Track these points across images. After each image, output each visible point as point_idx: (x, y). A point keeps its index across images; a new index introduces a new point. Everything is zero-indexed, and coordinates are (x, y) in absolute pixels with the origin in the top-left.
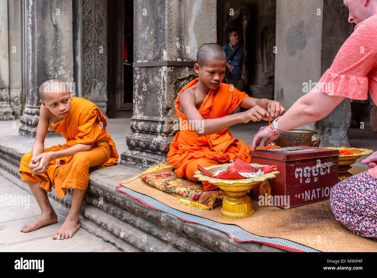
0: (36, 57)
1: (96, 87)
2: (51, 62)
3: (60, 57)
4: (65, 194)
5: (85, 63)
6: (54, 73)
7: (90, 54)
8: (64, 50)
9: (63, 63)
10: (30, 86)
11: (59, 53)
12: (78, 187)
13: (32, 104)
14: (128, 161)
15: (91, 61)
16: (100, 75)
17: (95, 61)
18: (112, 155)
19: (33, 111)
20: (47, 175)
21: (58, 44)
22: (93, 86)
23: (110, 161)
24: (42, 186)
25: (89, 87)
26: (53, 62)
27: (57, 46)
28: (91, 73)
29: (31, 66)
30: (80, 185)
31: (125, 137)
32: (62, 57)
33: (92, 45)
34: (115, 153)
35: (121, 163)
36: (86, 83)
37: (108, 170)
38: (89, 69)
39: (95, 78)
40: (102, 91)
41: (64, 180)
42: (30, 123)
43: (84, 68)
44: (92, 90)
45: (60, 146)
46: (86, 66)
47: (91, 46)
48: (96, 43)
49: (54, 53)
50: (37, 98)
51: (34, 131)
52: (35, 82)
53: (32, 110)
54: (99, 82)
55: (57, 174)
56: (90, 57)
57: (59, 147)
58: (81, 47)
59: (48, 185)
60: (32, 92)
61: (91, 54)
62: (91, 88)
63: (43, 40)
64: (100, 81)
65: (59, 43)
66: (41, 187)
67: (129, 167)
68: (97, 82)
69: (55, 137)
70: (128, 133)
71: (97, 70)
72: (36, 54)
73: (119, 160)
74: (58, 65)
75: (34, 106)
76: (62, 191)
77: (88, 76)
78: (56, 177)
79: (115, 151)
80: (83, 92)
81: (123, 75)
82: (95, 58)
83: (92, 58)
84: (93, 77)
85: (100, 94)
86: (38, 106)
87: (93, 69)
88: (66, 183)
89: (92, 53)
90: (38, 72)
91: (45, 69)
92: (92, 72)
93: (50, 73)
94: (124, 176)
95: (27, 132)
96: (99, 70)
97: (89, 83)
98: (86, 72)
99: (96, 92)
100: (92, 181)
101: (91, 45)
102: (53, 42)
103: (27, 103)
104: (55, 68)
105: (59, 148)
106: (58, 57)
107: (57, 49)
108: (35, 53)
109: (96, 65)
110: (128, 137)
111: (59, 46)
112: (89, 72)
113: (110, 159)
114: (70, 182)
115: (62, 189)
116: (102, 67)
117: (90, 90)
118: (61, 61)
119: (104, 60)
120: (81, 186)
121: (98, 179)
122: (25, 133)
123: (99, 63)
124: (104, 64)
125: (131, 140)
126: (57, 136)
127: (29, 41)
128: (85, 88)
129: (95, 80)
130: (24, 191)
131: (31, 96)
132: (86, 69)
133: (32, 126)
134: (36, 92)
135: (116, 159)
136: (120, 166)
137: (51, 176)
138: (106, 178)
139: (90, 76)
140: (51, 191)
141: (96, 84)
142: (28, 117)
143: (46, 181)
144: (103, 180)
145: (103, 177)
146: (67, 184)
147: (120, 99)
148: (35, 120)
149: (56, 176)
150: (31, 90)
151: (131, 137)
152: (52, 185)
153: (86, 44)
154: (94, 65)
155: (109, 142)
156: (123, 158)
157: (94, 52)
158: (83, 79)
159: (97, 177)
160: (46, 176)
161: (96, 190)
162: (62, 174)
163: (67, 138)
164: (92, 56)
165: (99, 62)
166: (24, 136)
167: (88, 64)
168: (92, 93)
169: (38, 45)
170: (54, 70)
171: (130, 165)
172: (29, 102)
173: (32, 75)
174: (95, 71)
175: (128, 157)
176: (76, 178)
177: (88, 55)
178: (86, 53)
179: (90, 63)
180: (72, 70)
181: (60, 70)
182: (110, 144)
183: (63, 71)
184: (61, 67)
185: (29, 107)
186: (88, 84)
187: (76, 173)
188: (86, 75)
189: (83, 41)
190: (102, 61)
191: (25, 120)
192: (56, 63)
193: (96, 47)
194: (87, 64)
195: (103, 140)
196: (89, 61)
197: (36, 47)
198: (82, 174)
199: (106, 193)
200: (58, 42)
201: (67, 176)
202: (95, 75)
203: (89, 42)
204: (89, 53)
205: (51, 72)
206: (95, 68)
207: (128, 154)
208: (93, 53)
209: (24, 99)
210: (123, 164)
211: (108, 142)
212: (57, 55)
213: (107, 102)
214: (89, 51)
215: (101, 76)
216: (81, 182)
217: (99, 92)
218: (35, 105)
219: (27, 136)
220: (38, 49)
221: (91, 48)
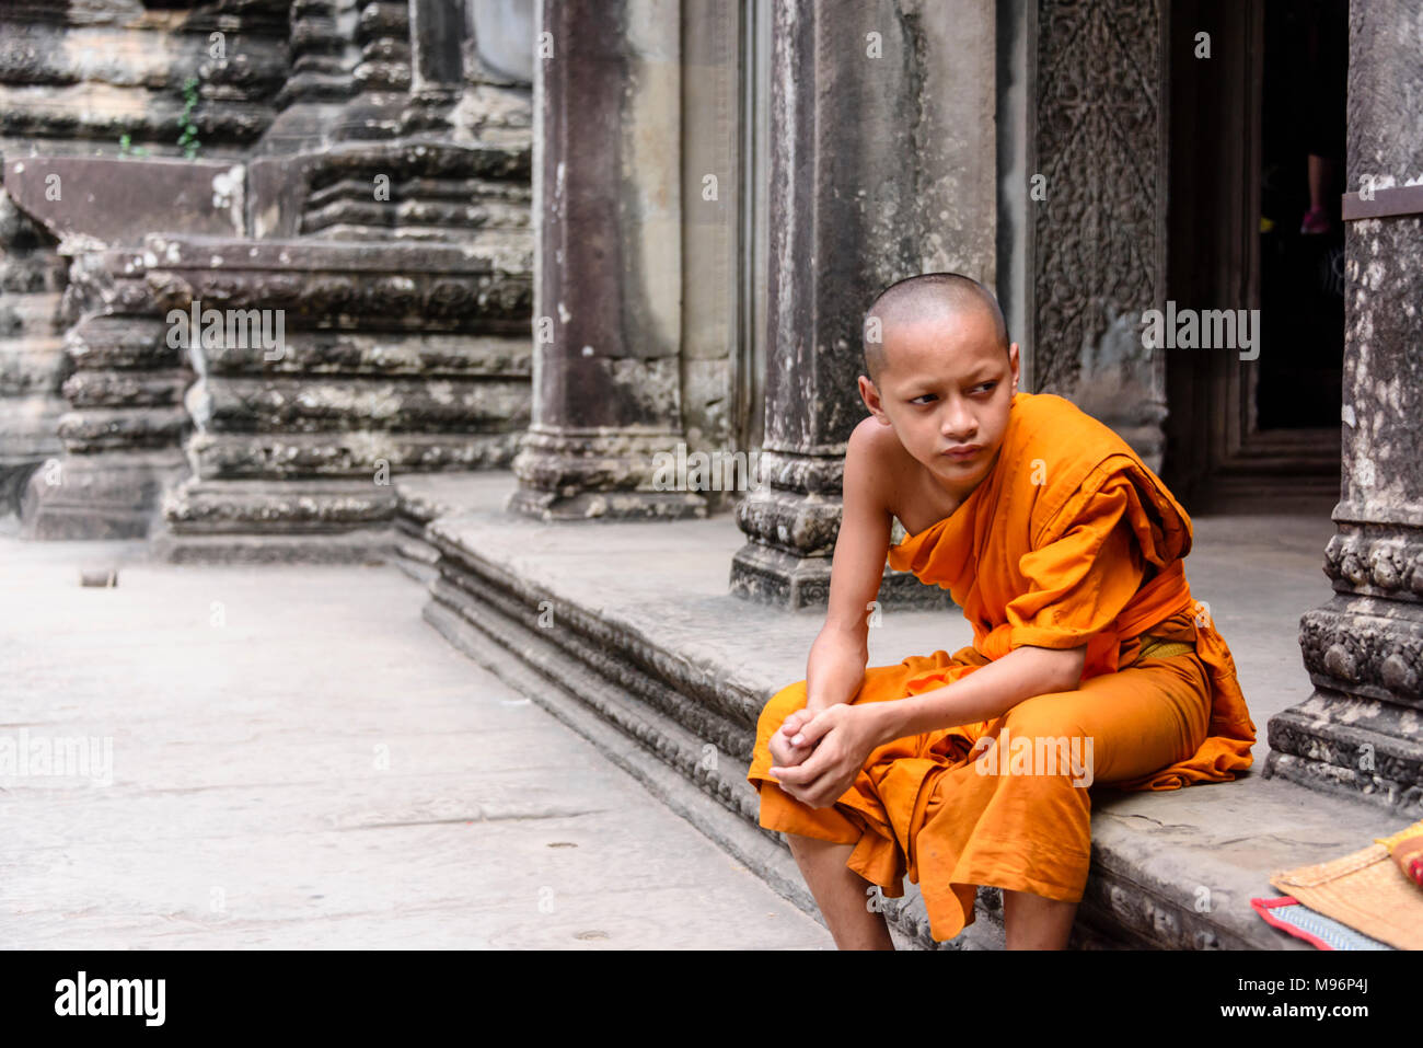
0: (816, 189)
1: (1107, 341)
2: (888, 210)
3: (929, 182)
4: (970, 920)
5: (1050, 212)
6: (899, 269)
7: (1078, 157)
8: (953, 145)
9: (944, 215)
10: (785, 340)
11: (929, 164)
12: (1035, 884)
13: (795, 436)
14: (1309, 760)
15: (1081, 197)
16: (1128, 272)
17: (1100, 199)
18: (1219, 719)
19: (801, 470)
20: (881, 805)
21: (923, 118)
22: (1089, 338)
23: (1210, 751)
24: (856, 863)
25: (1069, 340)
26: (898, 213)
27: (915, 125)
28: (1081, 266)
29: (790, 238)
30: (1043, 872)
31: (1297, 620)
32: (942, 186)
33: (1089, 109)
34: (1237, 712)
35: (1270, 771)
36: (1053, 321)
37: (1200, 806)
38: (1070, 241)
39: (1100, 290)
40: (1138, 364)
41: (962, 845)
42: (782, 532)
43: (1046, 240)
44: (1085, 358)
45: (946, 661)
46: (1056, 227)
47: (1084, 116)
48: (1108, 97)
49: (905, 166)
50: (821, 406)
51: (802, 577)
52: (811, 322)
53: (792, 471)
54: (1120, 312)
55: (931, 808)
56: (1074, 175)
57: (938, 662)
58: (1030, 127)
59: (885, 857)
60: (795, 371)
61: (1082, 161)
62: (1079, 346)
63: (850, 98)
64: (1128, 305)
65: (930, 108)
66: (852, 867)
67: (1316, 797)
68: (1111, 311)
69: (907, 609)
70: (1314, 600)
71: (1110, 244)
72: (816, 175)
73: (1260, 750)
74: (922, 229)
75: (804, 448)
76: (956, 903)
77: (1065, 282)
78: (924, 825)
79: (1234, 701)
80: (1037, 370)
81: (1254, 269)
82: (1102, 180)
83: (1085, 183)
84: (1092, 285)
85: (1128, 377)
86: (821, 449)
87: (1094, 243)
88: (973, 859)
89: (1084, 155)
90: (827, 268)
91: (859, 252)
92: (1083, 258)
93: (879, 270)
94: (1292, 843)
95: (773, 583)
96: (1123, 247)
97: (1071, 319)
98: (1055, 259)
99: (1107, 368)
100: (1118, 858)
101: (1083, 108)
102: (900, 104)
103: (771, 428)
104: (906, 244)
105: (939, 671)
106: (919, 186)
107: (919, 143)
108: (812, 172)
109: (1110, 217)
110: (1312, 623)
111: (926, 123)
112: (1067, 258)
113: (1210, 742)
114: (993, 855)
115: (955, 888)
116: (1141, 227)
117: (1074, 357)
118: (938, 203)
119: (1150, 190)
120: (1048, 880)
121: (1151, 849)
122: (758, 586)
123: (1124, 209)
124: (1149, 210)
125: (1329, 638)
126: (912, 605)
127: (783, 111)
128: (1049, 346)
129: (1102, 301)
130: (763, 883)
131: (787, 394)
132: (1055, 245)
133: (795, 551)
134: (814, 371)
135: (1240, 744)
136: (1267, 783)
137: (900, 816)
138: (1193, 846)
139: (1073, 278)
140: (901, 893)
141: (1106, 323)
142: (776, 505)
143: (879, 840)
144: (1178, 856)
145: (1176, 843)
146: (979, 865)
147: (1235, 409)
148: (811, 517)
149: (927, 816)
150: (789, 363)
151: (1329, 621)
152: (903, 863)
153: (1056, 106)
154: (1094, 221)
155: (1202, 644)
156: (1283, 742)
157: (1099, 147)
158: (1037, 297)
159: (1143, 839)
160: (875, 814)
161: (1140, 910)
162: (951, 810)
163: (975, 614)
164: (1089, 171)
165: (1122, 203)
166: (758, 600)
167: (1066, 215)
168: (1085, 375)
169: (827, 126)
170: (901, 256)
171: (1322, 784)
172: (778, 425)
173: (794, 287)
174: (1101, 250)
175: (1312, 736)
176: (1025, 835)
177: (1066, 169)
178: (1057, 157)
179: (1074, 209)
180: (993, 253)
181: (931, 255)
182: (1206, 656)
183: (945, 257)
184: (936, 238)
185: (780, 453)
186: (1061, 325)
187: (1021, 804)
188: (1054, 276)
189: (1041, 91)
190: (1140, 197)
191: (760, 521)
192: (911, 218)
193: (1107, 120)
194: (1060, 213)
195: (1170, 632)
196: (1070, 201)
197: (817, 137)
198: (1053, 816)
199: (1196, 930)
200: (924, 106)
201: (976, 821)
202: (1103, 271)
203: (1072, 92)
204: (1072, 154)
205: (887, 268)
206: (1100, 237)
207: (1314, 718)
208: (1091, 153)
209: (746, 409)
210: (1284, 777)
211: (1193, 646)
212: (917, 173)
213: (1166, 426)
214: (1074, 146)
215: (1134, 276)
216: (1052, 857)
217: (1125, 369)
218: (807, 439)
219: (769, 603)
220: (825, 147)
221: (1084, 128)
